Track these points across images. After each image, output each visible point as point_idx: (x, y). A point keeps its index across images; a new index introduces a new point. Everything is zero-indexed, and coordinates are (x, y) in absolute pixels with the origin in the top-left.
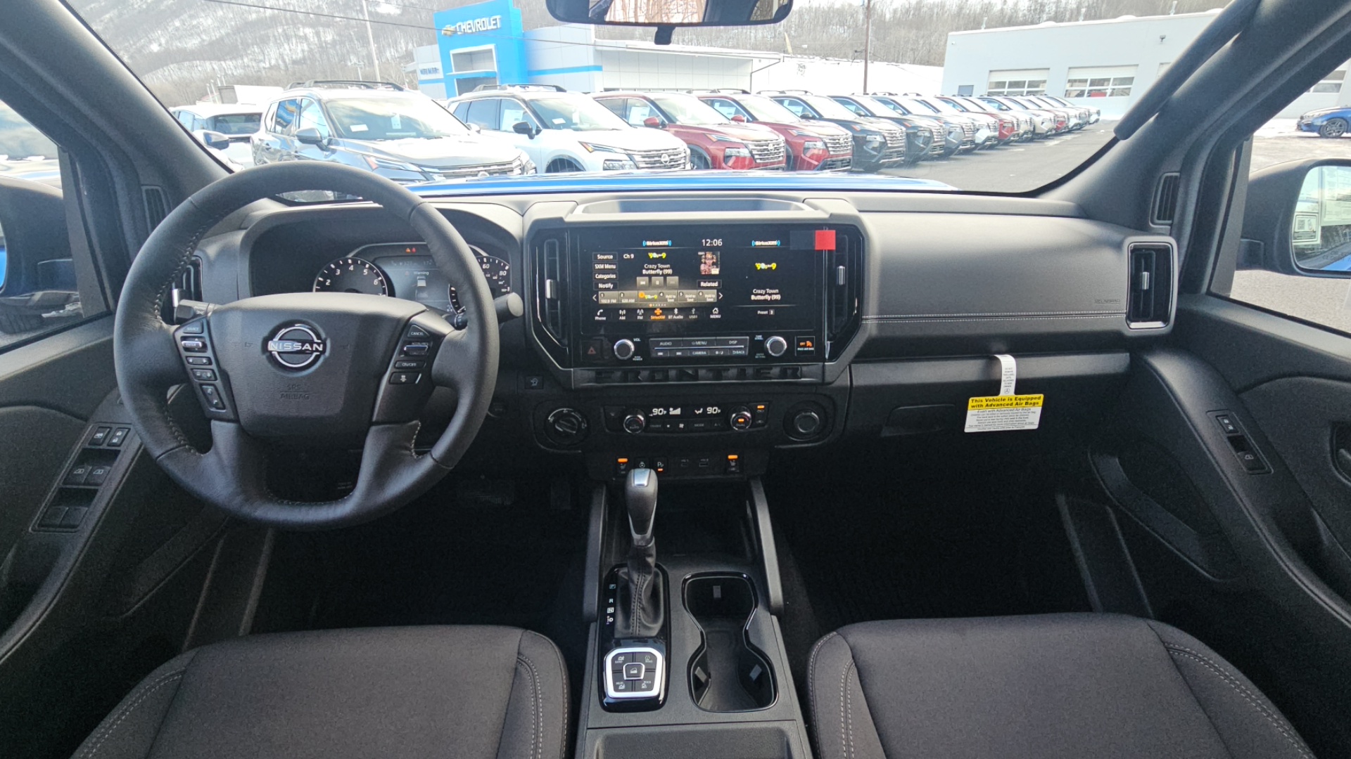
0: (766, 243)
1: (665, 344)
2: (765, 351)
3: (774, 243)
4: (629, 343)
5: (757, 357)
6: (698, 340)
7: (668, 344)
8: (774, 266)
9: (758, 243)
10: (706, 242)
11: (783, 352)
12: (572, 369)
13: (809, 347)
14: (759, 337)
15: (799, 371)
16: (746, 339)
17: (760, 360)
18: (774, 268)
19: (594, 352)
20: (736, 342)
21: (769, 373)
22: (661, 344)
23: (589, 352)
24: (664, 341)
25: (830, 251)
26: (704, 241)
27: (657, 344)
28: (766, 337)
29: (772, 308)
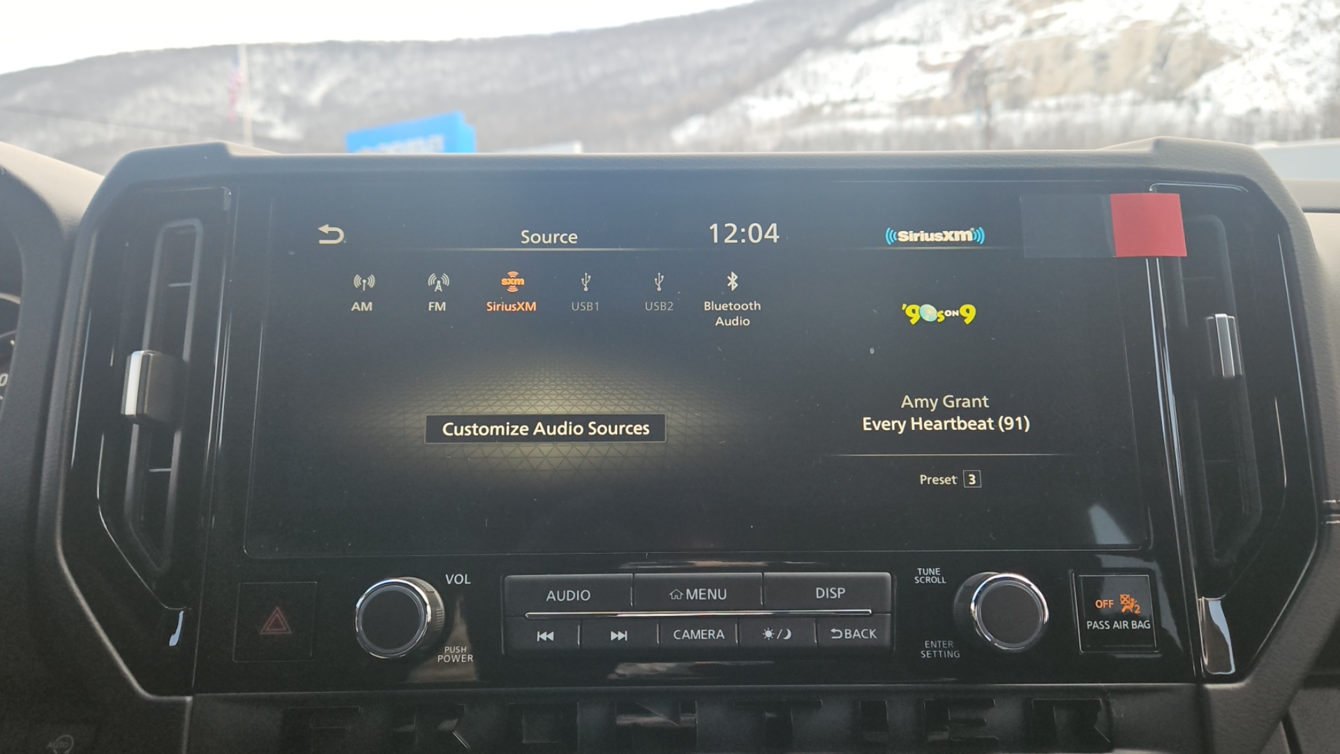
0: (937, 237)
1: (568, 596)
2: (962, 632)
3: (966, 235)
4: (423, 590)
5: (926, 655)
6: (694, 584)
7: (579, 595)
8: (969, 313)
9: (904, 236)
10: (724, 232)
11: (1036, 634)
12: (189, 699)
13: (1130, 616)
14: (931, 575)
15: (1101, 715)
16: (883, 579)
17: (939, 666)
18: (969, 319)
19: (285, 629)
20: (841, 591)
21: (981, 723)
22: (551, 596)
23: (267, 629)
24: (560, 586)
25: (1166, 261)
26: (715, 227)
27: (536, 594)
28: (959, 571)
29: (972, 464)
